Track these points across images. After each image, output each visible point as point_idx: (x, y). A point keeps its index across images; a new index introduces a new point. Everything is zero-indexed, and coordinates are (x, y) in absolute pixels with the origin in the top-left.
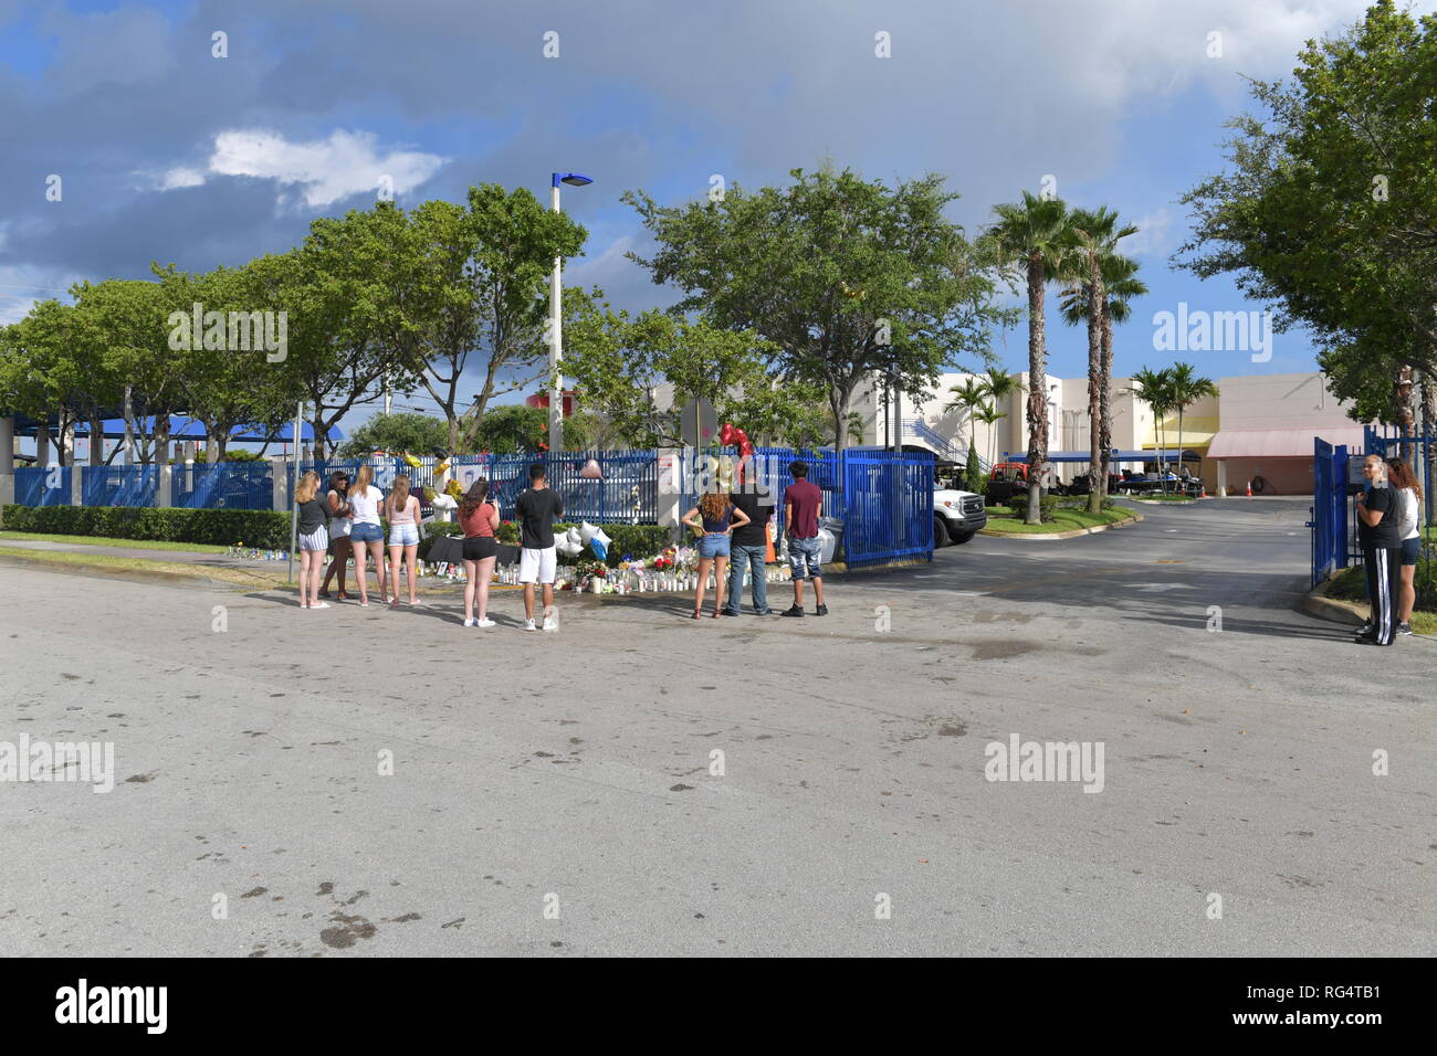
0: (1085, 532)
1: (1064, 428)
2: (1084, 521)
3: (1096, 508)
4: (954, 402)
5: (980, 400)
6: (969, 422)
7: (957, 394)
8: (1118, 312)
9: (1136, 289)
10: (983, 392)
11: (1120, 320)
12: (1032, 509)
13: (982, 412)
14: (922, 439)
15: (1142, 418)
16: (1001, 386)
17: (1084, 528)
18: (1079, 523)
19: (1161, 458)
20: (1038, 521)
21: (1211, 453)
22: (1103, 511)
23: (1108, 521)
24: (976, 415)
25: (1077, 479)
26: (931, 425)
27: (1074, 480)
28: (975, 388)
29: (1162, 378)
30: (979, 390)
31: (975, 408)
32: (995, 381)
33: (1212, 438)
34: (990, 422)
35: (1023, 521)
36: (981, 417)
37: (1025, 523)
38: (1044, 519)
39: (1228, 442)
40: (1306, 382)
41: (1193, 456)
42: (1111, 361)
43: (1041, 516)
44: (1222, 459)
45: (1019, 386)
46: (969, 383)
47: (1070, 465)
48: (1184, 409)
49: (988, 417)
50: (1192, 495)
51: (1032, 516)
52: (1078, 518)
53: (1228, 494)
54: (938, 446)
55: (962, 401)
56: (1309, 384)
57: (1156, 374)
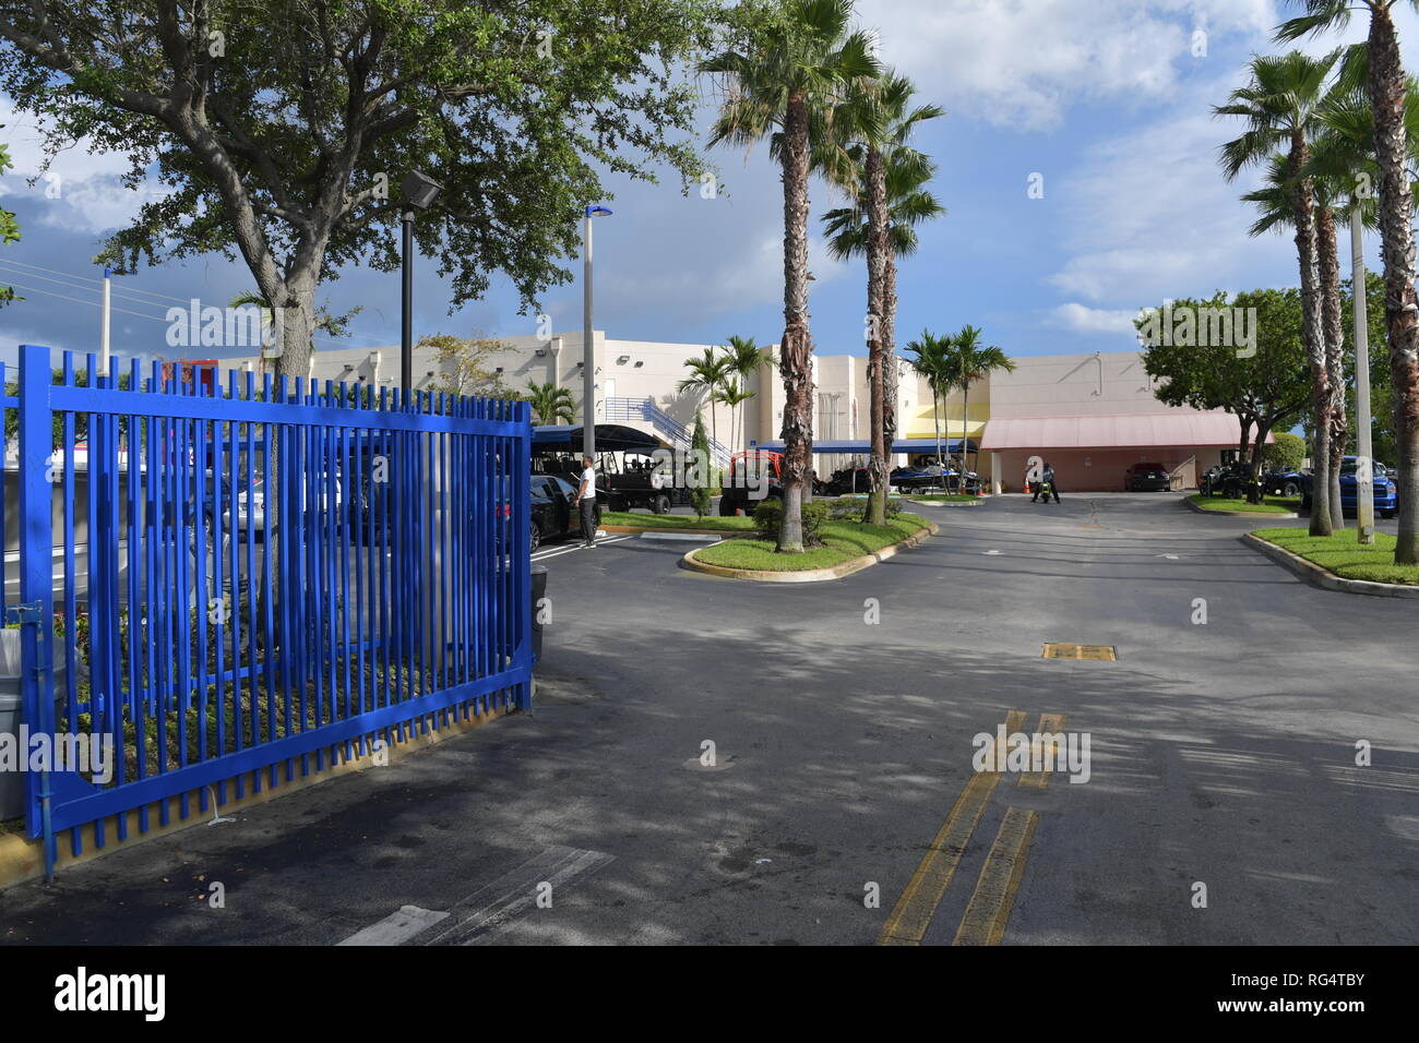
0: (871, 560)
1: (820, 413)
2: (869, 540)
3: (879, 517)
4: (690, 378)
5: (722, 376)
6: (710, 403)
7: (693, 368)
8: (901, 241)
9: (926, 207)
10: (725, 367)
11: (904, 250)
12: (790, 525)
13: (724, 392)
14: (651, 423)
15: (907, 403)
16: (747, 359)
17: (869, 553)
18: (861, 545)
19: (943, 448)
20: (798, 546)
21: (985, 444)
22: (890, 522)
23: (898, 537)
24: (718, 395)
25: (837, 475)
26: (664, 407)
27: (833, 476)
28: (716, 361)
29: (945, 345)
30: (721, 363)
31: (716, 386)
32: (739, 352)
33: (983, 428)
34: (734, 403)
35: (773, 545)
36: (723, 398)
37: (778, 550)
38: (808, 541)
39: (1000, 432)
40: (1083, 364)
41: (973, 445)
42: (893, 307)
43: (804, 535)
44: (997, 450)
45: (769, 359)
46: (709, 354)
47: (827, 457)
48: (970, 384)
49: (732, 397)
50: (970, 492)
51: (790, 538)
52: (856, 535)
53: (1003, 491)
54: (671, 433)
55: (700, 377)
56: (1086, 365)
57: (937, 339)
